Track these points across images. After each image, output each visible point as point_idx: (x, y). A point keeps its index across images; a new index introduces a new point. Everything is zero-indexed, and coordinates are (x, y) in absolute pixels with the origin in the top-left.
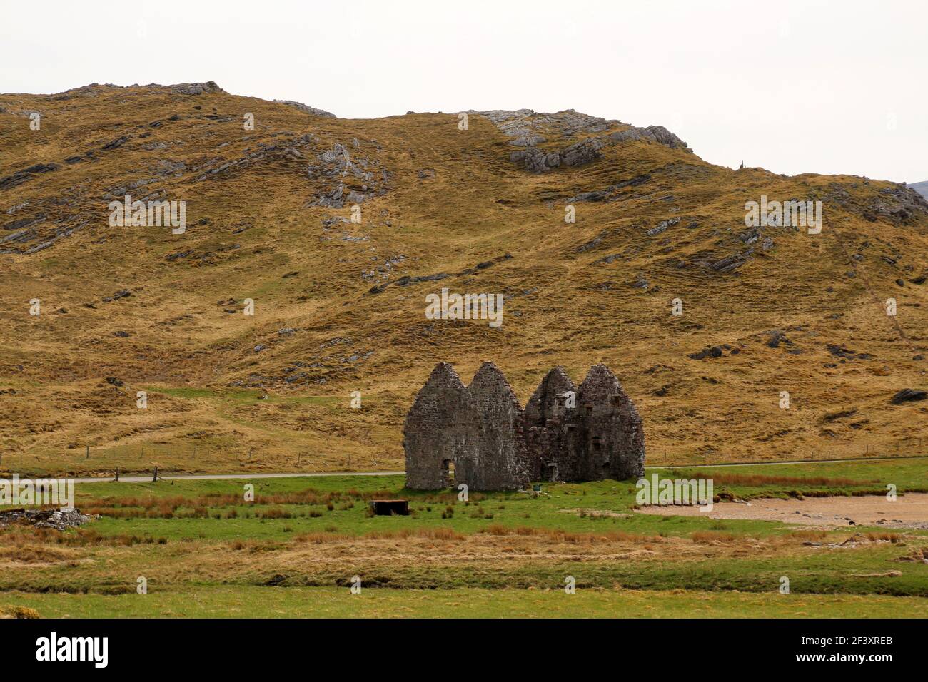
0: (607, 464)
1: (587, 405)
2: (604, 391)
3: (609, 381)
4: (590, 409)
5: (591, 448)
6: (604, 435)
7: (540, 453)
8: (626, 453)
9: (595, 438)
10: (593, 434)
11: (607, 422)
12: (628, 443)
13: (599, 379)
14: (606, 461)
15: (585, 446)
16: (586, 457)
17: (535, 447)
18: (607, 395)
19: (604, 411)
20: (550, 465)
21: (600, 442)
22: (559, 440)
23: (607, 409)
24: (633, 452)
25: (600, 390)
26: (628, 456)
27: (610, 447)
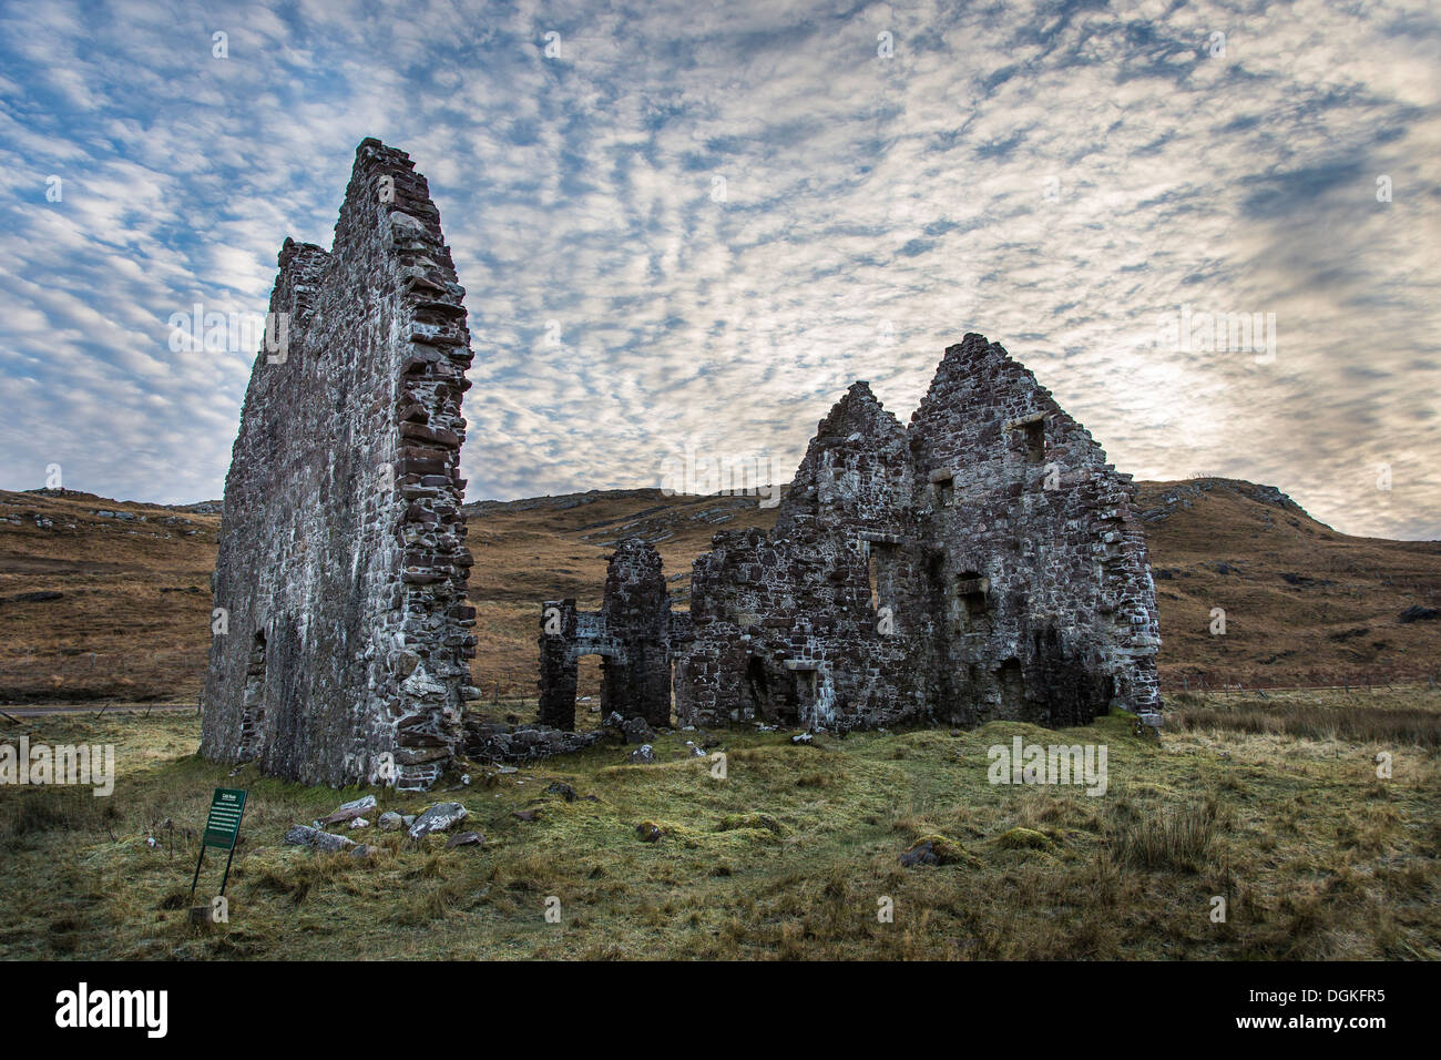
0: (1012, 664)
1: (936, 474)
2: (989, 416)
3: (1001, 378)
4: (946, 483)
5: (957, 609)
6: (998, 561)
7: (750, 619)
8: (1082, 617)
9: (969, 575)
10: (959, 563)
11: (1004, 515)
12: (1084, 582)
13: (971, 381)
14: (1006, 654)
15: (938, 605)
16: (941, 643)
17: (731, 596)
18: (997, 426)
19: (991, 481)
20: (793, 664)
21: (984, 587)
22: (836, 579)
23: (999, 471)
24: (1105, 613)
25: (973, 417)
26: (1088, 628)
27: (1019, 603)
